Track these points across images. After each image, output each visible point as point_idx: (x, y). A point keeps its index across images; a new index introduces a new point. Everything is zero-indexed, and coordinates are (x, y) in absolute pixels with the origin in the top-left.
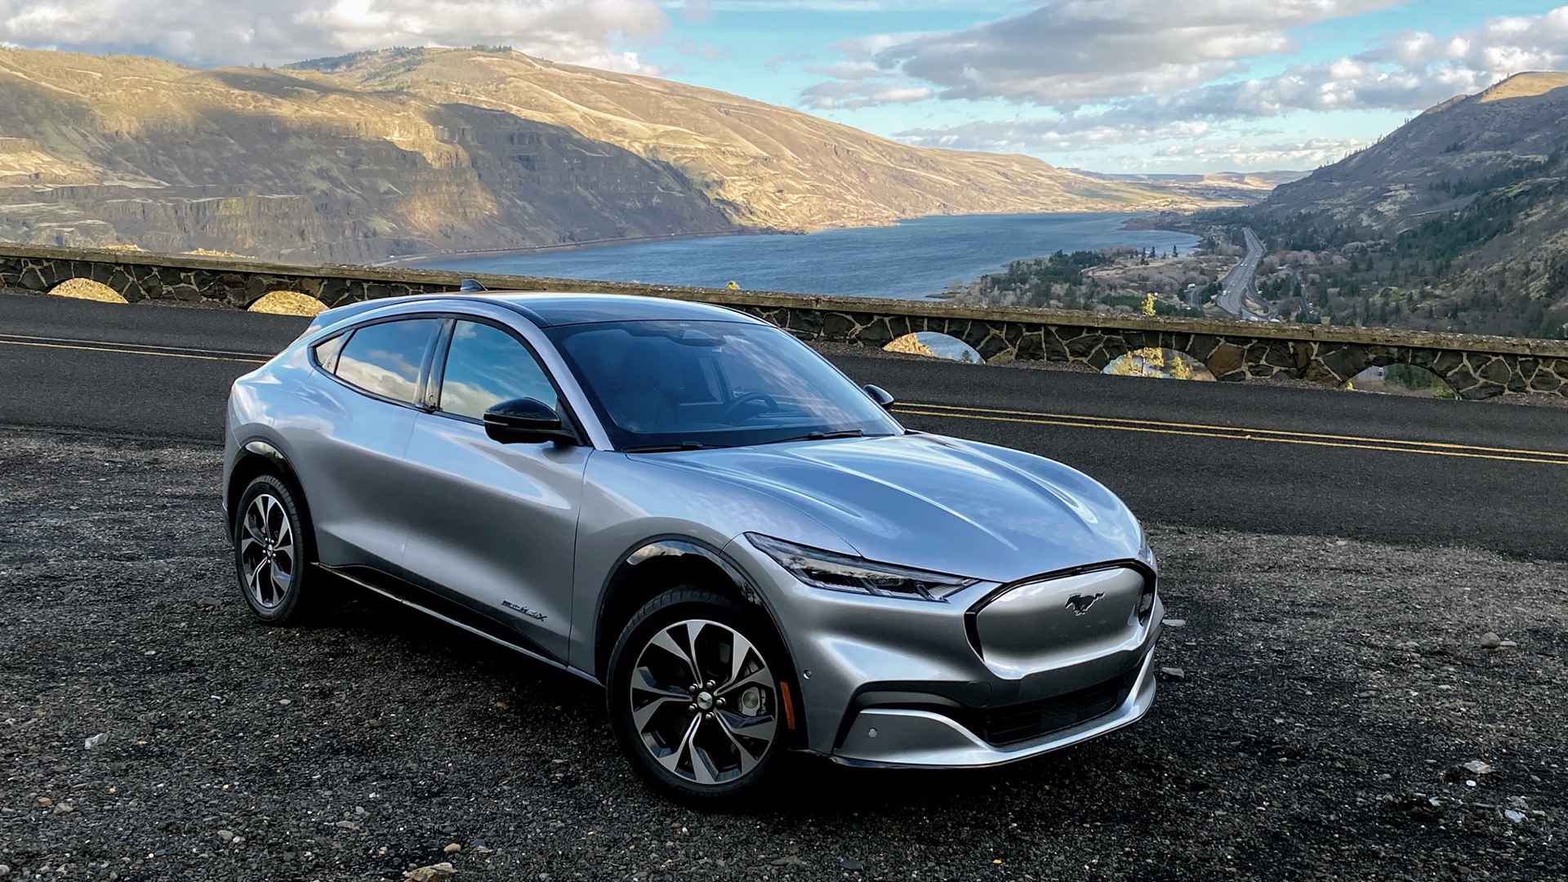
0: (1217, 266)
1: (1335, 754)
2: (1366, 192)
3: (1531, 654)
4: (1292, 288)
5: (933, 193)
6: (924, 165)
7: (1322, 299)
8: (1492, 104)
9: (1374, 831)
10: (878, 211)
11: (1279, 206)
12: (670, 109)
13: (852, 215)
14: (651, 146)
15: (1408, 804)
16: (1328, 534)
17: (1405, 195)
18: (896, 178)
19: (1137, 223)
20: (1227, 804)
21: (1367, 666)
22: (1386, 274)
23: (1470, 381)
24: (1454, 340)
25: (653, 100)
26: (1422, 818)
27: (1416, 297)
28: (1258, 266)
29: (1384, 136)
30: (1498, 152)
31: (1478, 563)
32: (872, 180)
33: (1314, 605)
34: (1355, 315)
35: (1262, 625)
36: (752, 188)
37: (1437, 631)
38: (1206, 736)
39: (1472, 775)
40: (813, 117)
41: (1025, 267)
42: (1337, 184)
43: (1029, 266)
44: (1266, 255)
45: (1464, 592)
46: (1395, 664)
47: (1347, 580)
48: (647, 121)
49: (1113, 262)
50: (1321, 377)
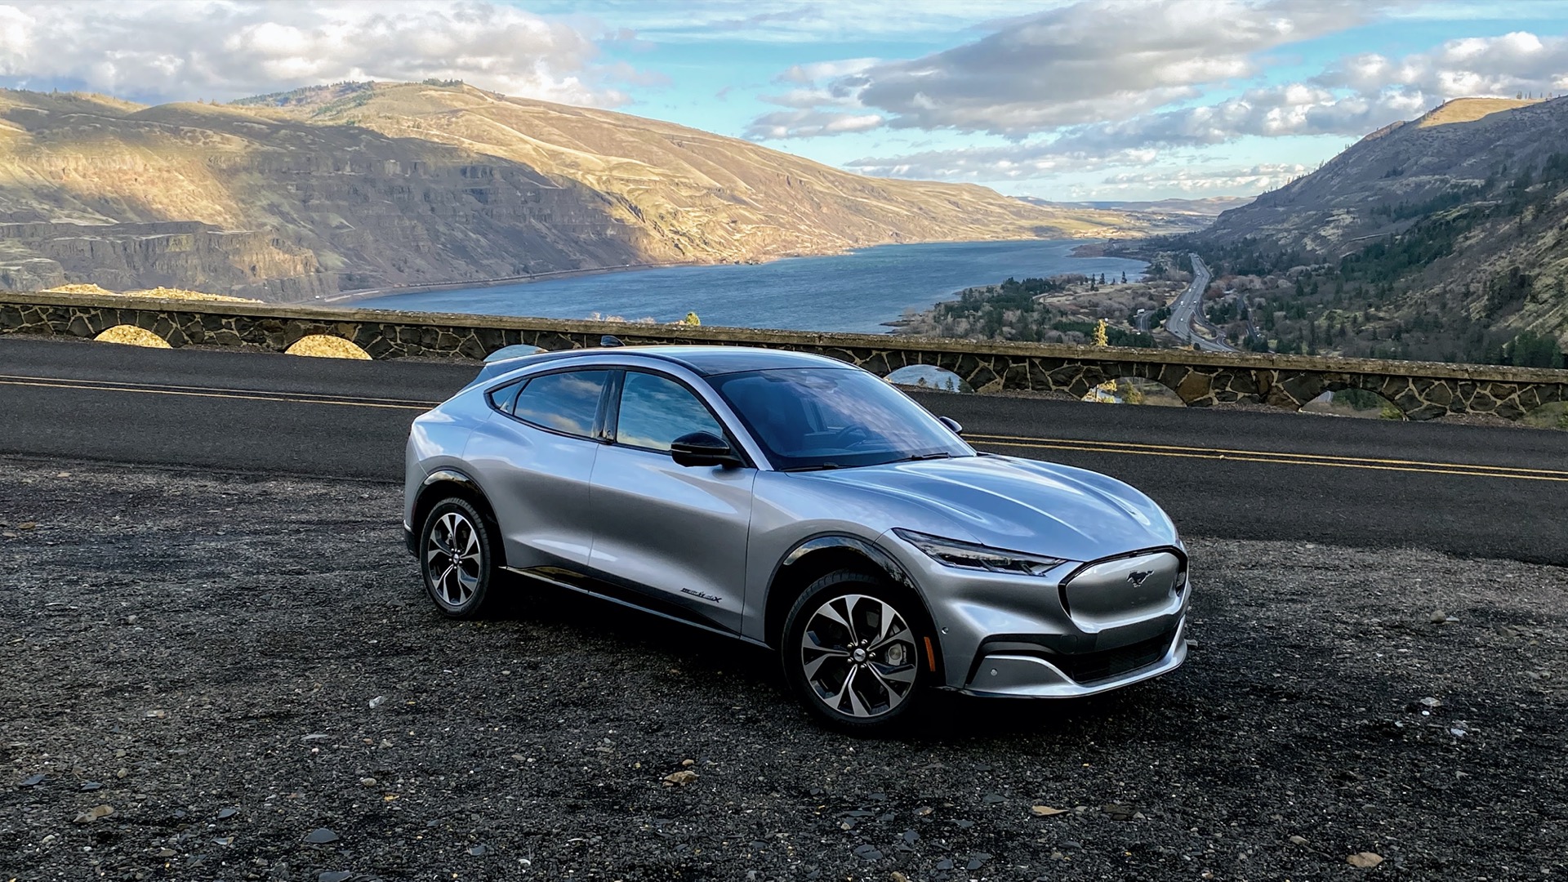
0: (1165, 291)
1: (1323, 696)
2: (1310, 217)
3: (1471, 627)
4: (1239, 312)
5: (885, 223)
6: (876, 194)
7: (1269, 323)
8: (1430, 129)
9: (1357, 743)
10: (831, 241)
11: (1225, 231)
12: (622, 141)
13: (806, 244)
14: (604, 178)
15: (1380, 726)
16: (1298, 539)
17: (1348, 219)
18: (849, 208)
19: (1086, 249)
20: (1246, 728)
21: (1341, 637)
22: (1331, 297)
23: (1416, 404)
24: (1401, 367)
25: (606, 132)
26: (1391, 735)
27: (1360, 320)
28: (1206, 291)
29: (1326, 162)
30: (1437, 177)
31: (1426, 561)
32: (825, 210)
33: (1294, 594)
34: (1301, 338)
35: (1254, 608)
36: (706, 219)
37: (1395, 611)
38: (1222, 686)
39: (1427, 708)
40: (765, 149)
41: (977, 294)
42: (1281, 209)
43: (981, 293)
44: (1212, 280)
45: (1416, 583)
46: (1363, 635)
47: (1318, 575)
48: (600, 154)
49: (1063, 289)
50: (1283, 401)
